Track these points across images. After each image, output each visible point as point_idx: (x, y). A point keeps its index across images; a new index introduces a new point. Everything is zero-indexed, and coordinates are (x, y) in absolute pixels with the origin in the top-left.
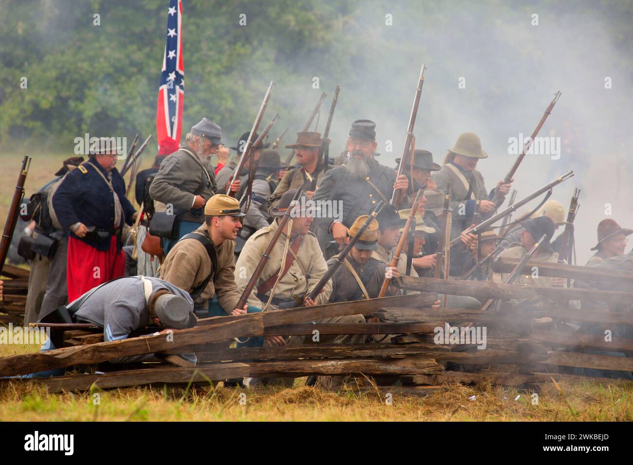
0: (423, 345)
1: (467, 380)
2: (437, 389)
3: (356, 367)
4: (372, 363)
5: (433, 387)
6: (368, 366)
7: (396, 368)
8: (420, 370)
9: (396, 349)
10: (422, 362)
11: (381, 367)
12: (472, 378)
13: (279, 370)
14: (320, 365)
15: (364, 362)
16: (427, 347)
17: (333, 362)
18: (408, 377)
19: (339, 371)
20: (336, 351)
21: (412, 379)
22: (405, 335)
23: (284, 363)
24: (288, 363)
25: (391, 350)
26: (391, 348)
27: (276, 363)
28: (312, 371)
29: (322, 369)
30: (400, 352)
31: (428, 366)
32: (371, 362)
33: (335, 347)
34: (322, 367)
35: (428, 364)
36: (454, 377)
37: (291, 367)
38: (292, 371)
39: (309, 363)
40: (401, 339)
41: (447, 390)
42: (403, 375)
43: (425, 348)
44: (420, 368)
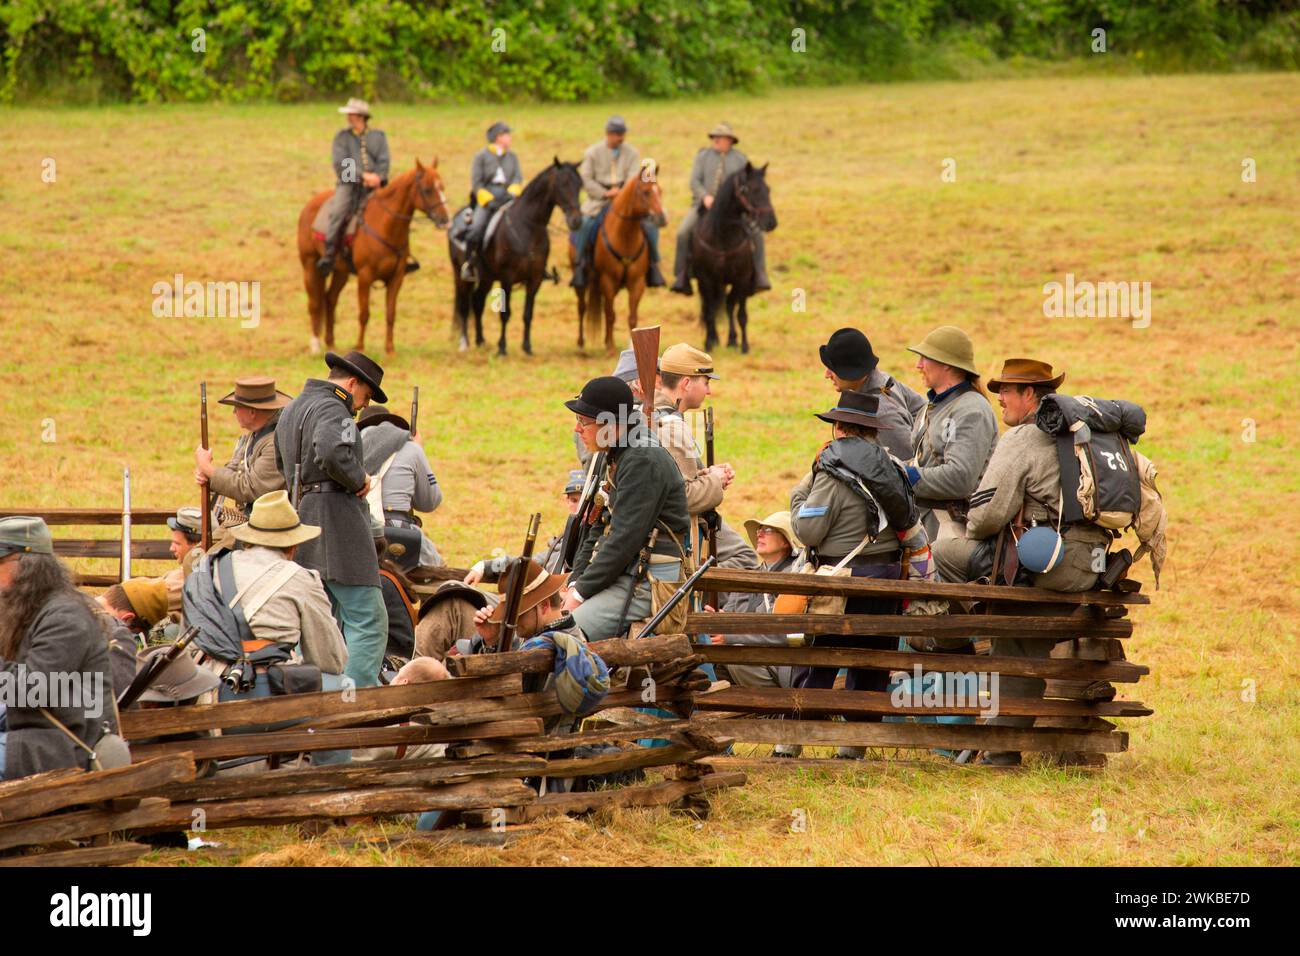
0: (501, 758)
1: (580, 807)
2: (523, 831)
3: (387, 801)
4: (413, 794)
5: (518, 828)
6: (408, 798)
7: (455, 799)
8: (495, 801)
9: (454, 768)
10: (499, 786)
11: (428, 799)
12: (589, 802)
13: (253, 814)
14: (323, 801)
15: (399, 792)
16: (508, 760)
17: (347, 796)
18: (475, 815)
19: (357, 810)
20: (350, 776)
21: (480, 817)
22: (469, 743)
23: (260, 802)
24: (269, 802)
25: (445, 769)
26: (445, 765)
27: (247, 803)
28: (309, 813)
29: (327, 809)
30: (462, 772)
31: (510, 792)
32: (411, 792)
33: (348, 770)
34: (327, 804)
35: (509, 789)
36: (556, 805)
37: (273, 808)
38: (276, 815)
39: (304, 800)
40: (462, 752)
41: (540, 831)
42: (466, 809)
43: (504, 763)
44: (497, 796)
